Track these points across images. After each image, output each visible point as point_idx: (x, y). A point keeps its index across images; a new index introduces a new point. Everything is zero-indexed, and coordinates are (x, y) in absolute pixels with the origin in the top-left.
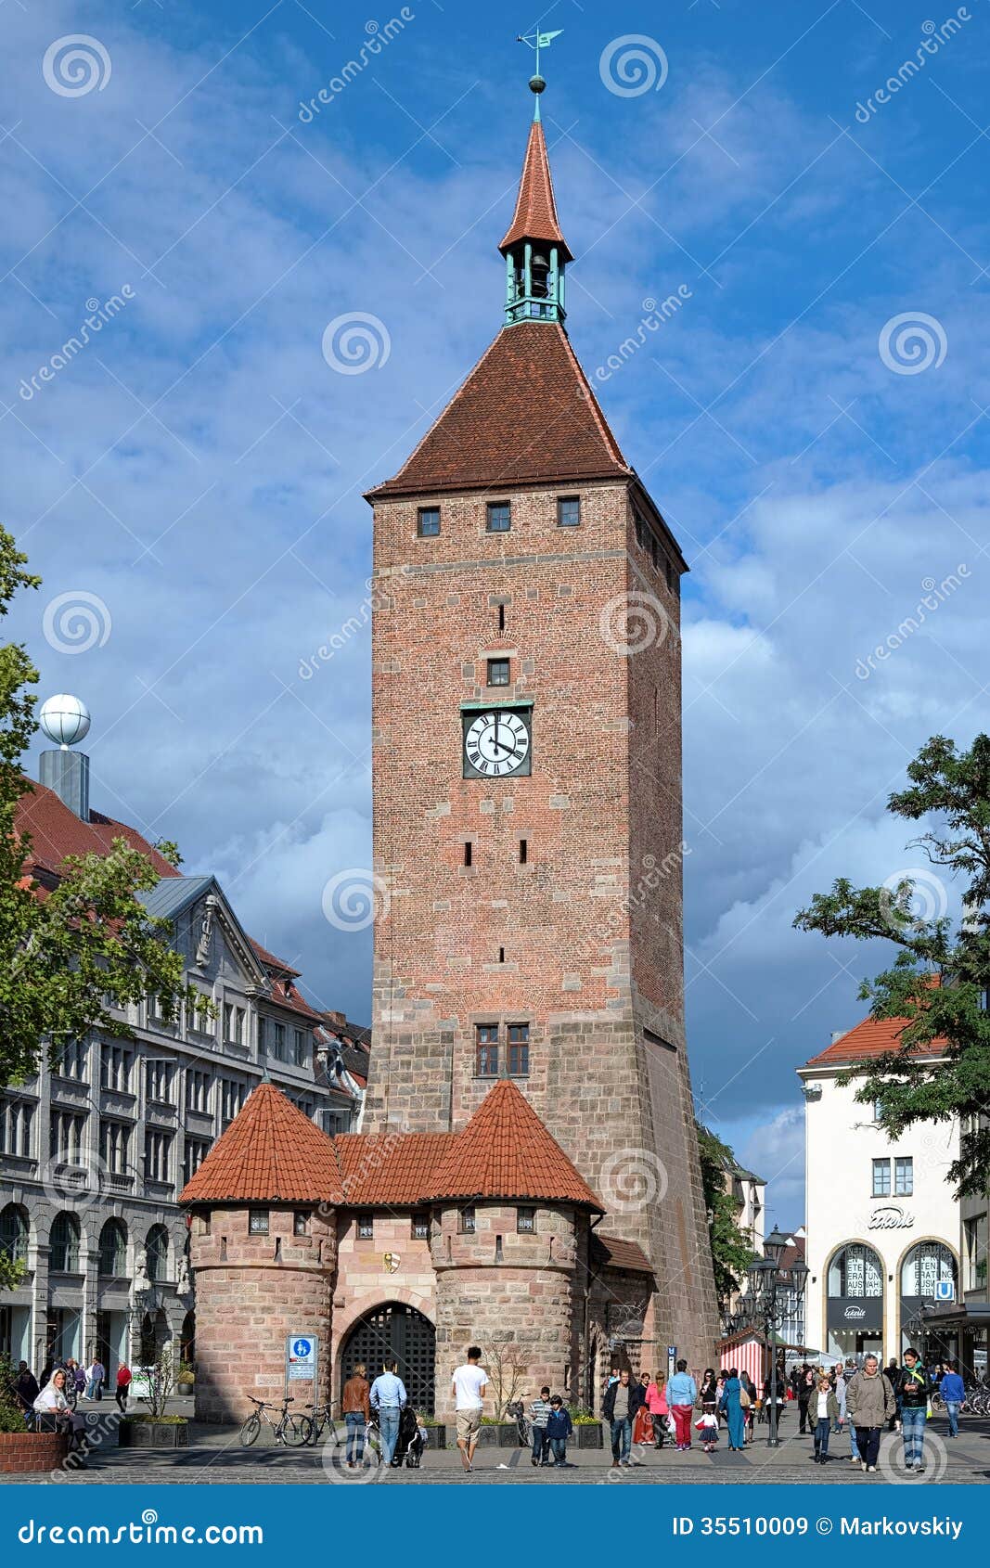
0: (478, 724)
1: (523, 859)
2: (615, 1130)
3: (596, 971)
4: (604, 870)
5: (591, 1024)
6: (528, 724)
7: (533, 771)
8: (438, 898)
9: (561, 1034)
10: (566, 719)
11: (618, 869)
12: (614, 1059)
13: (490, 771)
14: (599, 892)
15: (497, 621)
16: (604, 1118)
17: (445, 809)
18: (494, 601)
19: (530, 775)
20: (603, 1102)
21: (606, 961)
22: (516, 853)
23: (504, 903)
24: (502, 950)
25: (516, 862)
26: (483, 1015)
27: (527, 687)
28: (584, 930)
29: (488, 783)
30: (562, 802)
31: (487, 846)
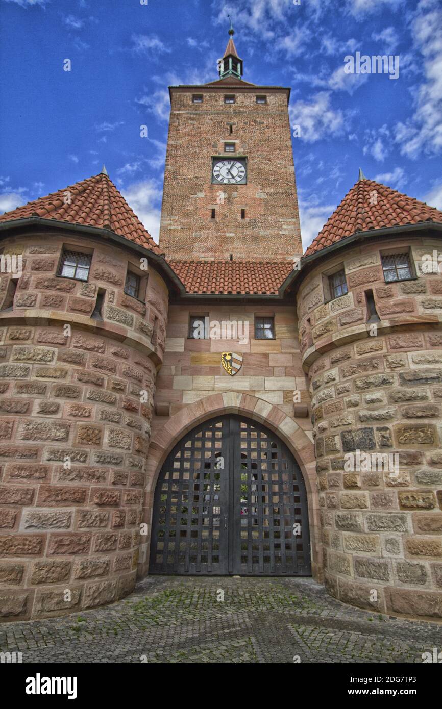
0: (220, 164)
1: (243, 217)
4: (288, 223)
6: (245, 166)
7: (248, 183)
8: (196, 231)
10: (263, 165)
13: (225, 181)
14: (286, 232)
15: (229, 131)
17: (201, 195)
18: (227, 124)
19: (246, 184)
22: (239, 214)
23: (232, 235)
24: (231, 256)
25: (239, 218)
27: (244, 153)
28: (277, 248)
29: (225, 186)
30: (263, 195)
31: (225, 211)
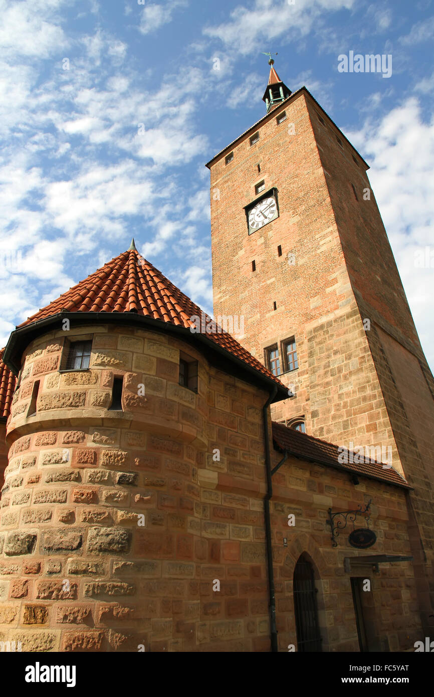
0: (253, 211)
1: (280, 254)
2: (357, 381)
3: (328, 290)
4: (324, 237)
5: (332, 321)
6: (276, 198)
7: (280, 214)
8: (242, 293)
9: (313, 334)
10: (292, 186)
11: (331, 232)
12: (349, 336)
13: (260, 226)
14: (323, 249)
15: (257, 172)
16: (348, 376)
17: (242, 253)
18: (255, 166)
19: (279, 217)
20: (346, 366)
21: (335, 281)
22: (277, 253)
23: (273, 279)
24: (275, 303)
25: (277, 258)
26: (268, 342)
27: (273, 184)
28: (318, 272)
29: (260, 231)
30: (296, 219)
31: (262, 258)
